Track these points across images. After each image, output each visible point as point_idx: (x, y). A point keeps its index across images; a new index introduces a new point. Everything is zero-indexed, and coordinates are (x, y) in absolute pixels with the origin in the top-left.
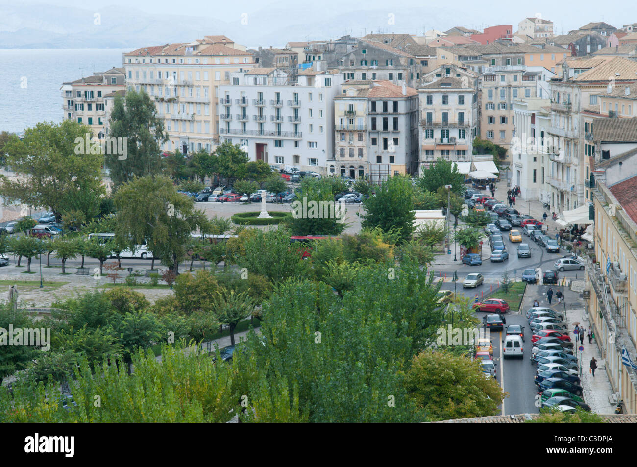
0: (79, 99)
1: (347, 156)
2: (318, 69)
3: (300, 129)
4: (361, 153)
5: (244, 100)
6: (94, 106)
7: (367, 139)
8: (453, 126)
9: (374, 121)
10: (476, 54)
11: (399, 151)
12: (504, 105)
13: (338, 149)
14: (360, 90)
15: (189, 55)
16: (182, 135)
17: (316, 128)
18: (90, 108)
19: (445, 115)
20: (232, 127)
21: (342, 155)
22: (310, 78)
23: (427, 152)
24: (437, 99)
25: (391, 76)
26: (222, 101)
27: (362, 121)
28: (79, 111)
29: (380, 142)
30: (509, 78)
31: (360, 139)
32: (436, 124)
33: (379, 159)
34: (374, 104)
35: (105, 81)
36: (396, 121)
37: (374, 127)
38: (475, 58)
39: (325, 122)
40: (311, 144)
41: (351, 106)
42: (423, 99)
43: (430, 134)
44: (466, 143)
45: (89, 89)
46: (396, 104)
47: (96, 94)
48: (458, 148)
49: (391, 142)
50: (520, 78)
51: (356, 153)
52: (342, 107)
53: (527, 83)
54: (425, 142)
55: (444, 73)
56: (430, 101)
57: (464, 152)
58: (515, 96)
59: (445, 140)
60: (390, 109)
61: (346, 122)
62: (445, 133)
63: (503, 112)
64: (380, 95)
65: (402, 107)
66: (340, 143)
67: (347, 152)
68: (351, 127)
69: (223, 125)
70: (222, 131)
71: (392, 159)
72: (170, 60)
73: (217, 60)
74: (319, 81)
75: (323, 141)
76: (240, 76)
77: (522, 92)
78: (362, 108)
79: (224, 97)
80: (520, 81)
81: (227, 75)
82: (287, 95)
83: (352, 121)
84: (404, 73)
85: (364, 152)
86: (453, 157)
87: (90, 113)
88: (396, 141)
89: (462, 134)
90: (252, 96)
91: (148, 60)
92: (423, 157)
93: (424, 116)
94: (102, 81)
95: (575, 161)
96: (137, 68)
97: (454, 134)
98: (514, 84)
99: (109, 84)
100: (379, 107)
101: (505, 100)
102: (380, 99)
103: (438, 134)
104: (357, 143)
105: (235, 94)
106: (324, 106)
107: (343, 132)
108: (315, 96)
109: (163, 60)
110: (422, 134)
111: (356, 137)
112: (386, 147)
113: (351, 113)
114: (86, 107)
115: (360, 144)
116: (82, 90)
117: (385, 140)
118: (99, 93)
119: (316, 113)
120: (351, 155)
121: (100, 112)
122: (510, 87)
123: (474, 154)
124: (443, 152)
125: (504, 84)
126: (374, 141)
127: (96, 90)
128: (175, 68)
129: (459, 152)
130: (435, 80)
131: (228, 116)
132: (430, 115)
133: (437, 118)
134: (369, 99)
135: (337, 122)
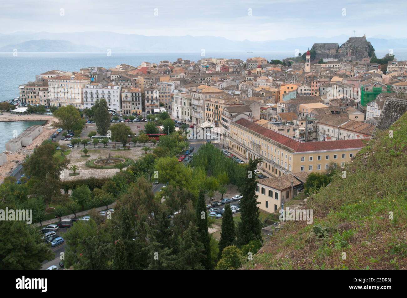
0: (28, 91)
1: (126, 108)
2: (114, 84)
3: (111, 101)
4: (129, 107)
5: (92, 93)
6: (33, 93)
7: (131, 103)
8: (154, 99)
9: (133, 98)
10: (149, 77)
11: (140, 106)
12: (163, 93)
13: (123, 106)
14: (128, 90)
15: (72, 80)
16: (70, 102)
17: (116, 101)
18: (31, 93)
19: (152, 97)
20: (88, 100)
21: (124, 108)
22: (112, 86)
23: (148, 106)
24: (150, 93)
25: (129, 84)
26: (84, 93)
27: (130, 99)
28: (28, 95)
29: (135, 104)
30: (164, 85)
31: (129, 103)
32: (150, 99)
33: (135, 109)
34: (133, 94)
35: (36, 85)
36: (139, 98)
37: (133, 100)
38: (148, 78)
39: (118, 99)
40: (114, 105)
41: (126, 95)
42: (146, 92)
43: (148, 102)
44: (158, 104)
45: (31, 88)
46: (139, 94)
47: (33, 89)
48: (156, 105)
49: (138, 104)
50: (167, 85)
51: (128, 107)
52: (123, 95)
53: (168, 87)
54: (147, 104)
55: (150, 85)
56: (148, 93)
57: (157, 106)
58: (166, 90)
59: (152, 103)
60: (137, 95)
61: (125, 99)
62: (152, 101)
63: (163, 94)
64: (134, 91)
65: (140, 95)
66: (123, 104)
67: (125, 107)
68: (127, 100)
69: (85, 99)
70: (85, 101)
71: (138, 108)
72: (65, 81)
73: (82, 81)
74: (115, 87)
75: (118, 104)
76: (89, 86)
77: (167, 89)
78: (129, 95)
79: (85, 92)
80: (167, 86)
81: (84, 85)
82: (106, 91)
83: (126, 99)
84: (133, 84)
85: (131, 107)
86: (154, 107)
87: (32, 95)
88: (139, 104)
89: (157, 101)
90: (94, 91)
91: (57, 80)
92: (146, 107)
93: (146, 97)
94: (35, 85)
95: (202, 111)
96: (52, 83)
97: (155, 101)
98: (165, 87)
99: (37, 86)
100: (134, 95)
101: (163, 91)
102: (134, 93)
103: (150, 102)
104: (128, 105)
105: (89, 91)
106: (118, 94)
107: (124, 102)
108: (115, 92)
109: (62, 81)
110: (146, 102)
111: (128, 103)
112: (136, 105)
113: (126, 96)
114: (30, 93)
115: (129, 105)
116: (29, 88)
117: (136, 104)
118: (34, 89)
119: (116, 96)
120: (127, 108)
121: (35, 95)
122: (164, 88)
123: (160, 106)
124: (152, 106)
125: (162, 87)
126: (133, 104)
127: (33, 88)
128: (67, 83)
129: (156, 106)
130: (148, 87)
131: (86, 97)
132: (148, 97)
133: (150, 97)
134: (131, 93)
135: (122, 99)
